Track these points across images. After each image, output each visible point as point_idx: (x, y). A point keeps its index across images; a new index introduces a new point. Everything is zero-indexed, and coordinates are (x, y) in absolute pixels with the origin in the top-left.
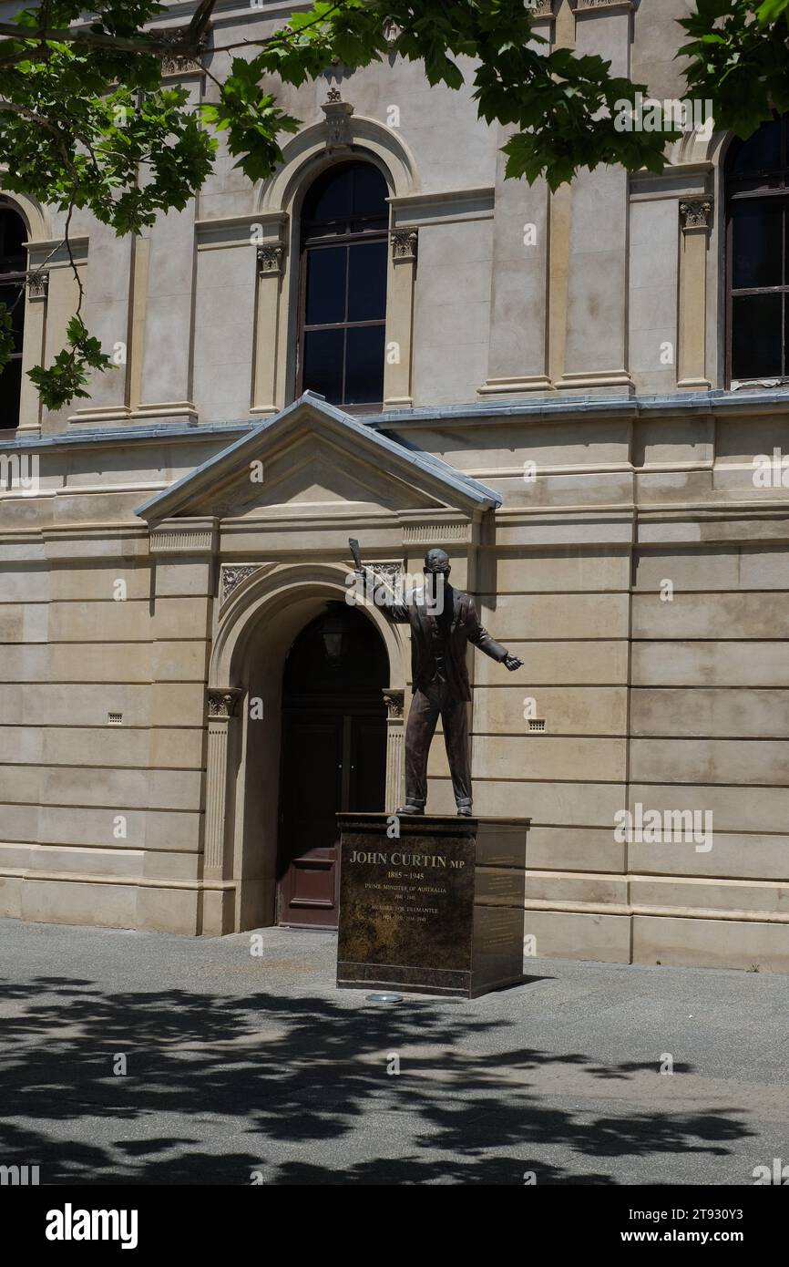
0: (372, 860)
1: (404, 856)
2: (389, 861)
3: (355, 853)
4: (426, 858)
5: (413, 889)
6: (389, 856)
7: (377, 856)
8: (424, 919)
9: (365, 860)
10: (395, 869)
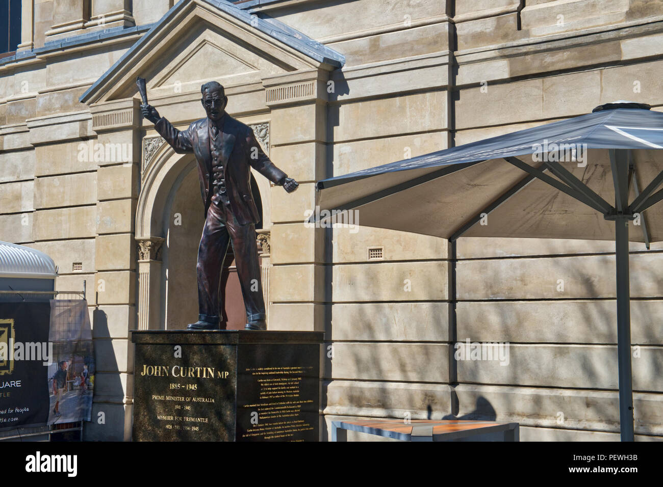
0: (158, 373)
1: (182, 368)
2: (170, 373)
3: (145, 366)
4: (199, 369)
5: (189, 400)
6: (171, 369)
7: (162, 368)
8: (197, 429)
9: (152, 374)
10: (175, 381)
